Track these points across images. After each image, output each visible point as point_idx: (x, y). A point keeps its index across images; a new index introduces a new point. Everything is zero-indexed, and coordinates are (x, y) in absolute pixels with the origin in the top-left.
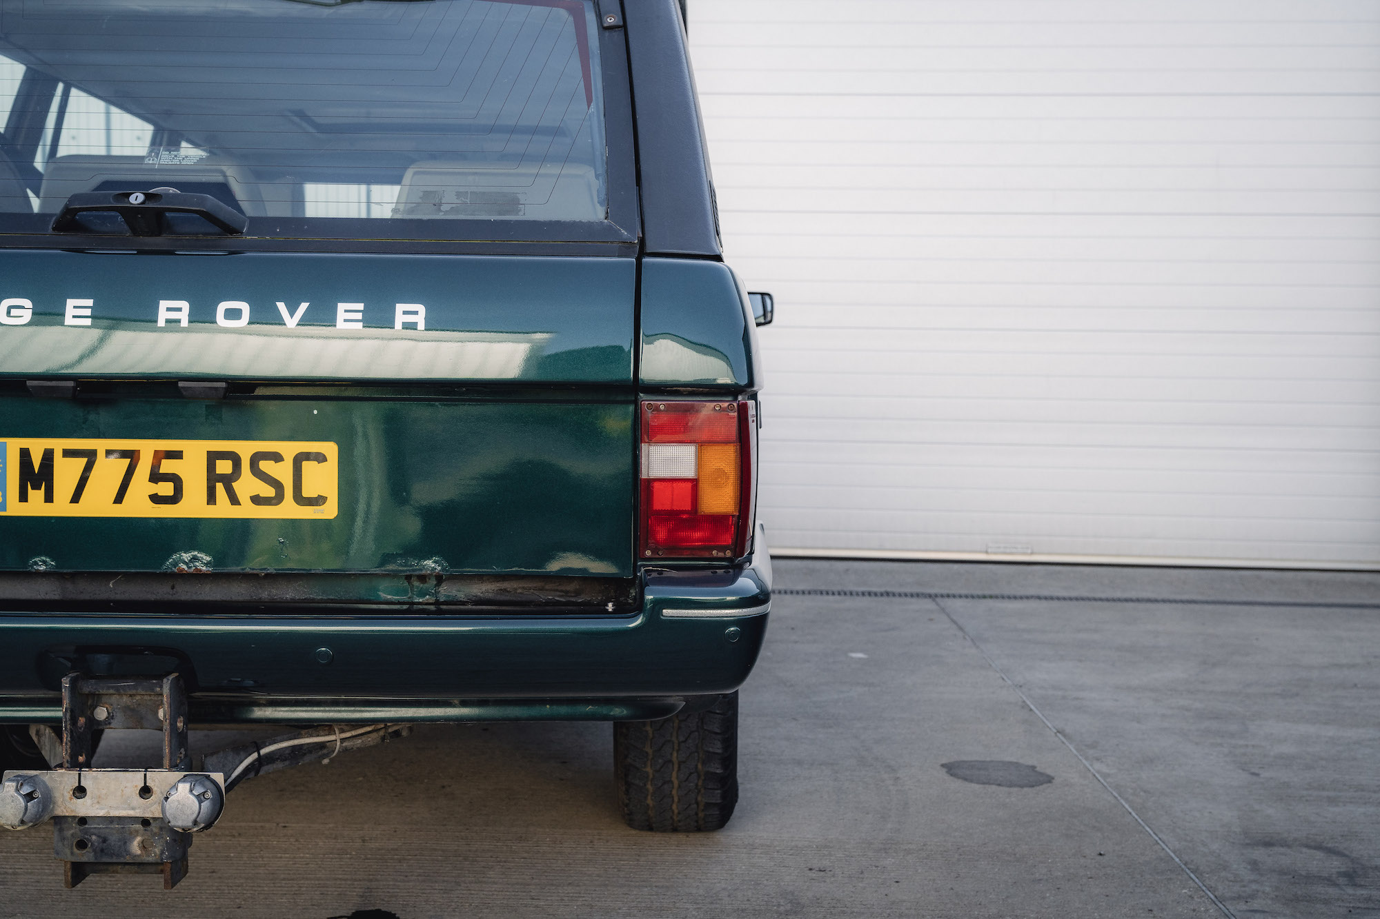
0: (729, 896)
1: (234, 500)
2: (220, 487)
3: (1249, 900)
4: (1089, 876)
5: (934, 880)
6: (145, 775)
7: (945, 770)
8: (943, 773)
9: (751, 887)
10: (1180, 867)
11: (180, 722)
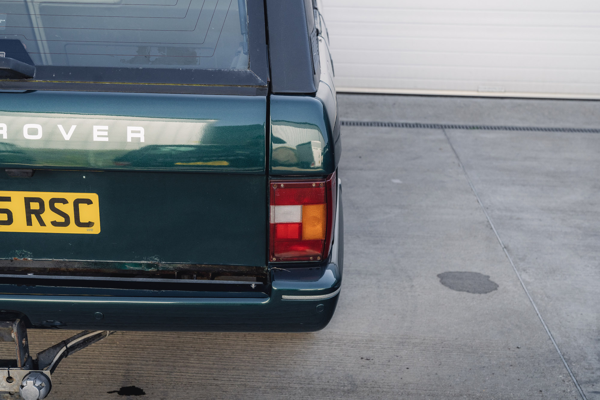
0: (318, 378)
1: (42, 223)
2: (33, 216)
3: (595, 384)
4: (511, 364)
5: (427, 367)
6: (9, 372)
7: (439, 279)
8: (437, 282)
9: (330, 372)
10: (560, 357)
11: (24, 340)
